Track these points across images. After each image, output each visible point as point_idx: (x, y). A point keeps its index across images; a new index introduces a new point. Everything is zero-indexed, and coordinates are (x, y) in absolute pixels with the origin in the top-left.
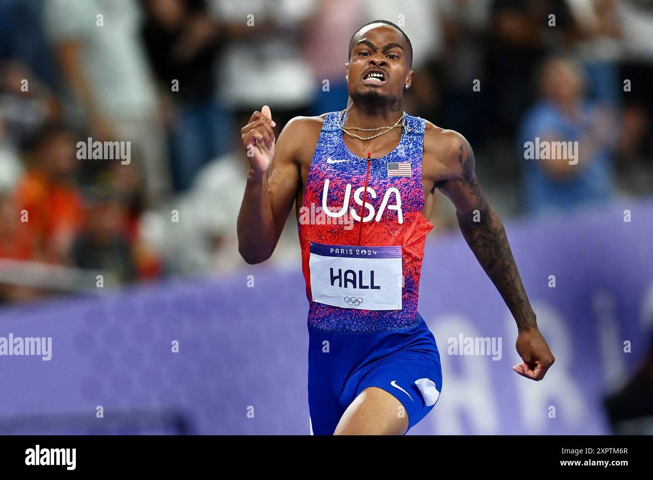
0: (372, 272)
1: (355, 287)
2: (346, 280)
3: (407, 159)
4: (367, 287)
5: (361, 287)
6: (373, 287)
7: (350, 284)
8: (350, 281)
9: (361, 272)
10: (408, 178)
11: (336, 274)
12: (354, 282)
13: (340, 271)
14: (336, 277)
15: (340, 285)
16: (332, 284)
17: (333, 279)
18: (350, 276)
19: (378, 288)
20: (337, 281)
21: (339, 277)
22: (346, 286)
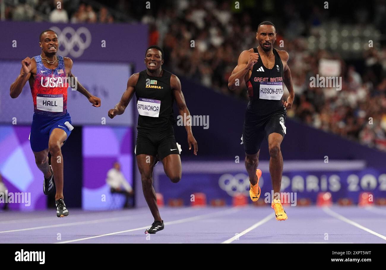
0: (55, 102)
1: (50, 106)
2: (48, 104)
3: (62, 69)
4: (54, 106)
5: (52, 106)
6: (55, 106)
7: (49, 105)
8: (49, 104)
9: (52, 102)
10: (63, 74)
11: (45, 102)
12: (50, 104)
13: (46, 101)
14: (45, 103)
15: (46, 105)
16: (43, 105)
17: (44, 103)
18: (49, 103)
19: (57, 106)
20: (45, 104)
21: (46, 103)
22: (47, 105)
